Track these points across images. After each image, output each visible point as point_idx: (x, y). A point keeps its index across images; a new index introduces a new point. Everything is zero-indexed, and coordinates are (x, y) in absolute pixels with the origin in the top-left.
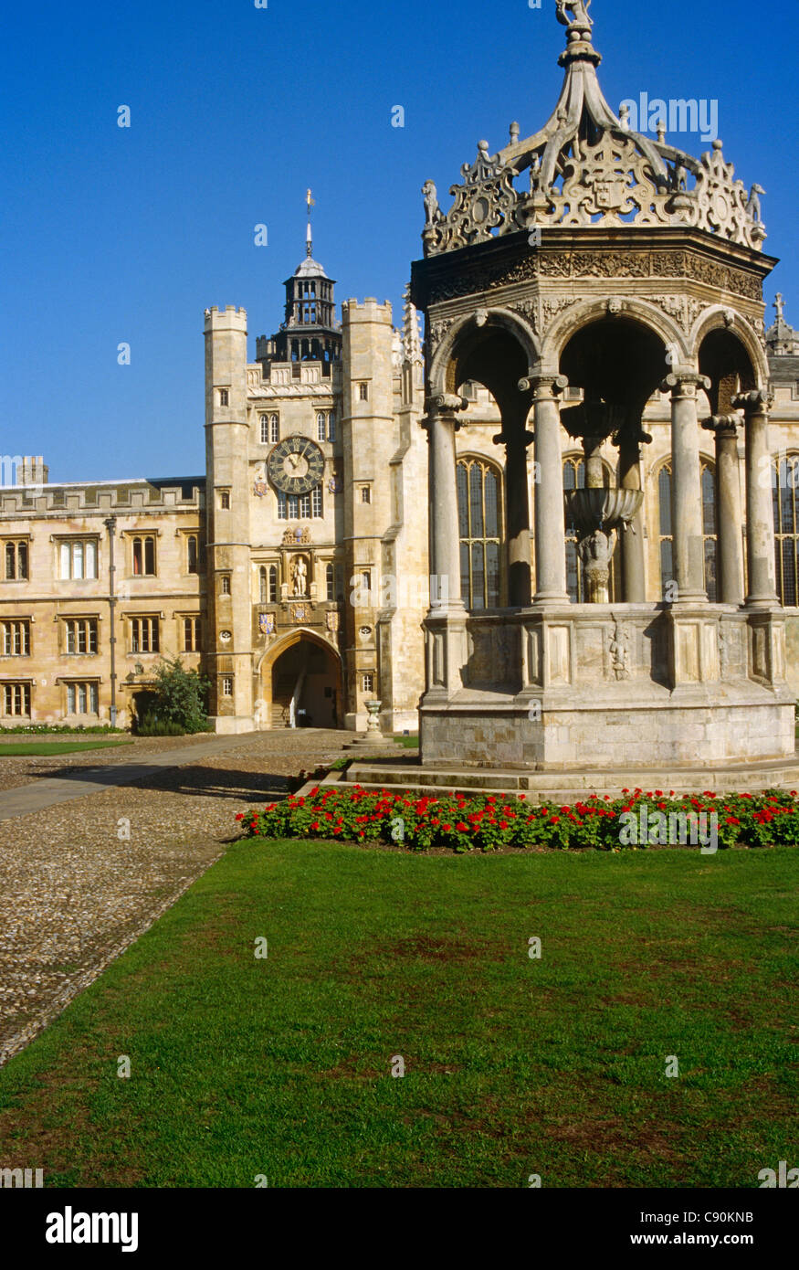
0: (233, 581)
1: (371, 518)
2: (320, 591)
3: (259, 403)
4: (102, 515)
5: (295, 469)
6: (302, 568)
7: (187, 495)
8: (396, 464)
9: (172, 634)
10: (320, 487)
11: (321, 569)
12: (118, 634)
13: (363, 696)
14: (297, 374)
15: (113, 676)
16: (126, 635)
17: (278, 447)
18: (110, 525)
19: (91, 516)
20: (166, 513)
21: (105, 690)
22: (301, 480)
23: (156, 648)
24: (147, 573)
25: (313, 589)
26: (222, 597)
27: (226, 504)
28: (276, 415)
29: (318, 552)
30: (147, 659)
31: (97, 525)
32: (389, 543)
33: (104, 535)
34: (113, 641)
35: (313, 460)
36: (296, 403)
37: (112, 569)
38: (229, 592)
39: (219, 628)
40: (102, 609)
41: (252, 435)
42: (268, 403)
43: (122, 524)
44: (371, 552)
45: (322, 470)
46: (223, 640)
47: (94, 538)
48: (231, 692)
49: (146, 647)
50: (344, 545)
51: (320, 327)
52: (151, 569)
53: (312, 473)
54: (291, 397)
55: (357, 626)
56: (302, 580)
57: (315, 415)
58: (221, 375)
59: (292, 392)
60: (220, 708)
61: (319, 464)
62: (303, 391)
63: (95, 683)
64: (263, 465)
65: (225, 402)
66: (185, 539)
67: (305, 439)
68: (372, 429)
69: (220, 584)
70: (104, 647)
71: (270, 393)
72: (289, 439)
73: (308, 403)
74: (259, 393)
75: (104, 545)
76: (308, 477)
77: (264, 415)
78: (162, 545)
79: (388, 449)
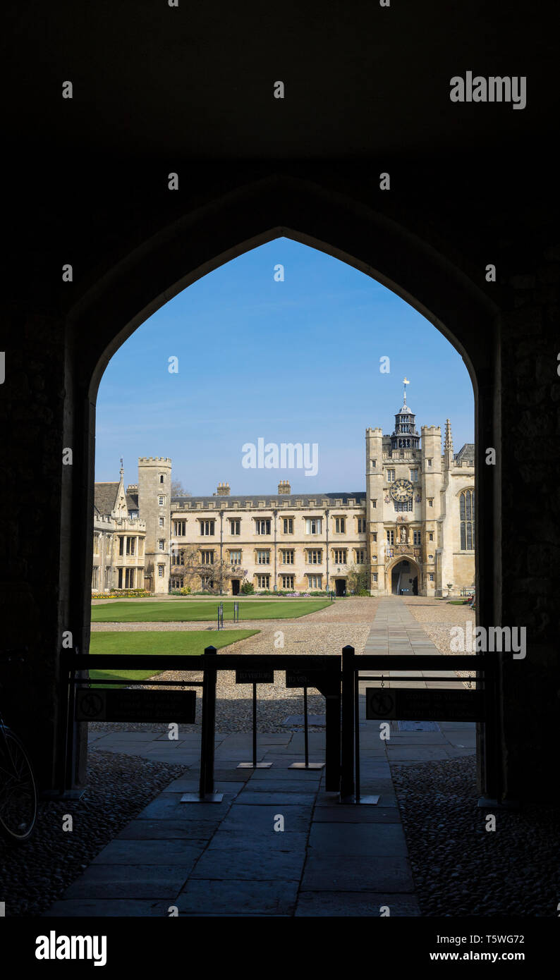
0: (378, 536)
1: (433, 512)
2: (411, 541)
3: (387, 466)
4: (324, 509)
5: (402, 492)
6: (404, 531)
7: (358, 502)
8: (443, 491)
9: (351, 556)
10: (412, 499)
11: (411, 532)
12: (330, 556)
13: (430, 583)
14: (402, 454)
15: (328, 573)
16: (333, 557)
17: (395, 483)
18: (327, 513)
19: (319, 509)
20: (350, 509)
21: (324, 578)
22: (404, 496)
23: (345, 562)
24: (342, 532)
25: (409, 541)
26: (373, 543)
27: (375, 506)
28: (394, 470)
29: (411, 526)
30: (341, 566)
31: (321, 513)
32: (440, 523)
33: (324, 517)
34: (327, 559)
35: (409, 489)
36: (402, 466)
37: (327, 530)
38: (376, 540)
39: (372, 554)
40: (323, 546)
41: (385, 479)
42: (390, 466)
43: (332, 513)
44: (432, 525)
45: (412, 493)
46: (373, 560)
47: (321, 518)
48: (376, 580)
49: (341, 562)
50: (422, 522)
51: (410, 435)
52: (343, 531)
53: (408, 494)
54: (400, 464)
55: (428, 555)
56: (404, 536)
57: (410, 472)
58: (373, 455)
59: (401, 461)
60: (373, 586)
61: (411, 490)
62: (406, 461)
63: (320, 575)
64: (388, 491)
65: (374, 465)
66: (356, 520)
67: (405, 481)
68: (433, 478)
69: (372, 538)
70: (324, 561)
71: (392, 461)
72: (400, 480)
73: (407, 466)
74: (387, 461)
75: (324, 521)
76: (407, 495)
77: (389, 471)
78: (347, 521)
79: (440, 485)
